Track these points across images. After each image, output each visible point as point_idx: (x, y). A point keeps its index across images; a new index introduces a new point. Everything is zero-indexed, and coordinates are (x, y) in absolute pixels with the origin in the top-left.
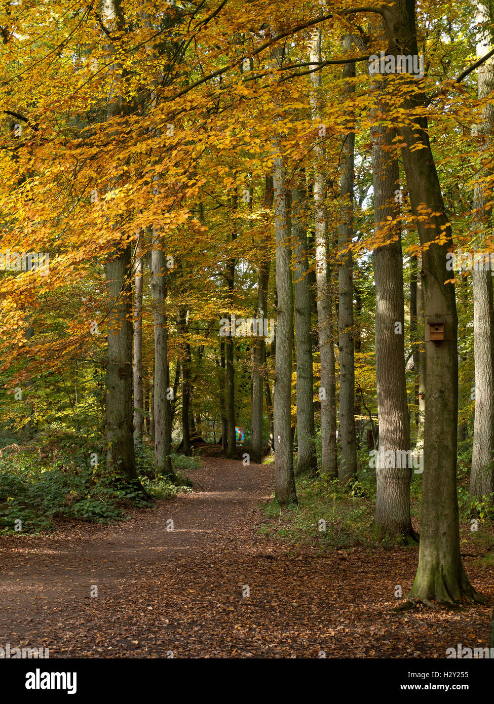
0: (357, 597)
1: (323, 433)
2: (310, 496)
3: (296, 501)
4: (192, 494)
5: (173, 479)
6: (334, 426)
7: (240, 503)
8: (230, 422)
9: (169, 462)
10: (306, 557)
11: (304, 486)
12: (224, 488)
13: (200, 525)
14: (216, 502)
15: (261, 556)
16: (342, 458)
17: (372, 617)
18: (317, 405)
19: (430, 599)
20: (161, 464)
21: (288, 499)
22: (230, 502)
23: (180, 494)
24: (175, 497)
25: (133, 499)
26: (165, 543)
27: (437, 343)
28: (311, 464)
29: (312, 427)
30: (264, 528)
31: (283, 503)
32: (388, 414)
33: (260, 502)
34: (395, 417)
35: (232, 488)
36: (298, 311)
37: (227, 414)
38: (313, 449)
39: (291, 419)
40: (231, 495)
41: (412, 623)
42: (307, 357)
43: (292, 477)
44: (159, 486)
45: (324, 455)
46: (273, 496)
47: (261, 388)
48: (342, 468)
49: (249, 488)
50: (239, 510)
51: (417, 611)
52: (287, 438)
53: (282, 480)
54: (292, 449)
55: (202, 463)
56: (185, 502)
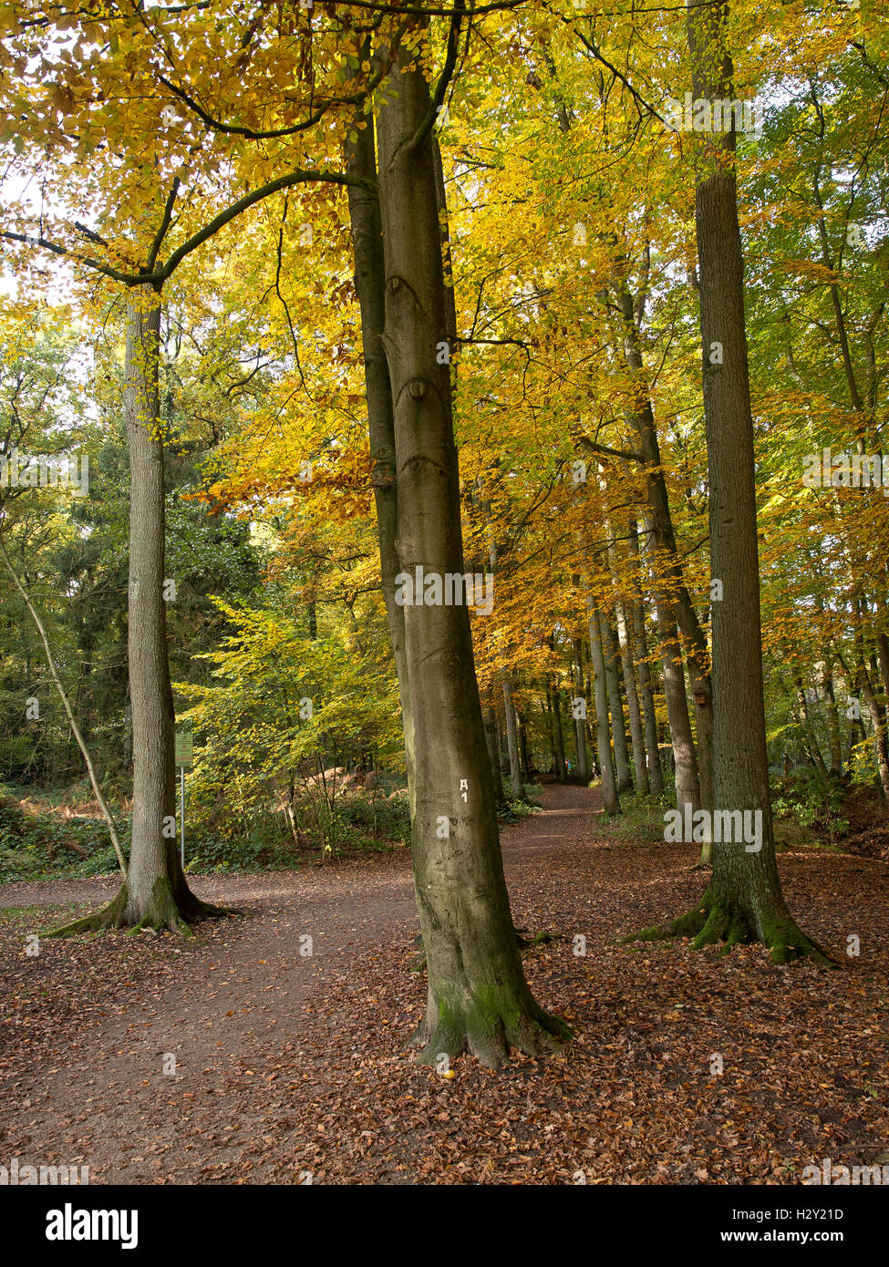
0: (667, 865)
1: (635, 760)
2: (631, 808)
3: (621, 812)
4: (543, 813)
5: (527, 802)
6: (643, 754)
7: (580, 816)
8: (559, 754)
9: (523, 790)
10: (632, 848)
11: (625, 801)
12: (564, 807)
13: (555, 833)
14: (561, 817)
15: (601, 848)
16: (652, 779)
17: (675, 875)
18: (629, 739)
19: (711, 863)
20: (517, 792)
21: (614, 811)
22: (572, 816)
23: (534, 813)
24: (531, 815)
25: (505, 817)
26: (535, 845)
27: (701, 705)
28: (628, 785)
29: (627, 755)
30: (601, 832)
31: (611, 815)
32: (680, 746)
33: (594, 815)
34: (684, 748)
35: (571, 807)
36: (608, 669)
37: (557, 748)
38: (629, 773)
39: (610, 750)
40: (572, 811)
41: (700, 876)
42: (618, 704)
43: (617, 794)
44: (518, 807)
45: (638, 778)
46: (603, 810)
47: (583, 728)
48: (652, 787)
49: (583, 806)
50: (579, 821)
51: (704, 870)
52: (610, 767)
53: (609, 797)
54: (614, 774)
55: (543, 789)
56: (540, 818)
